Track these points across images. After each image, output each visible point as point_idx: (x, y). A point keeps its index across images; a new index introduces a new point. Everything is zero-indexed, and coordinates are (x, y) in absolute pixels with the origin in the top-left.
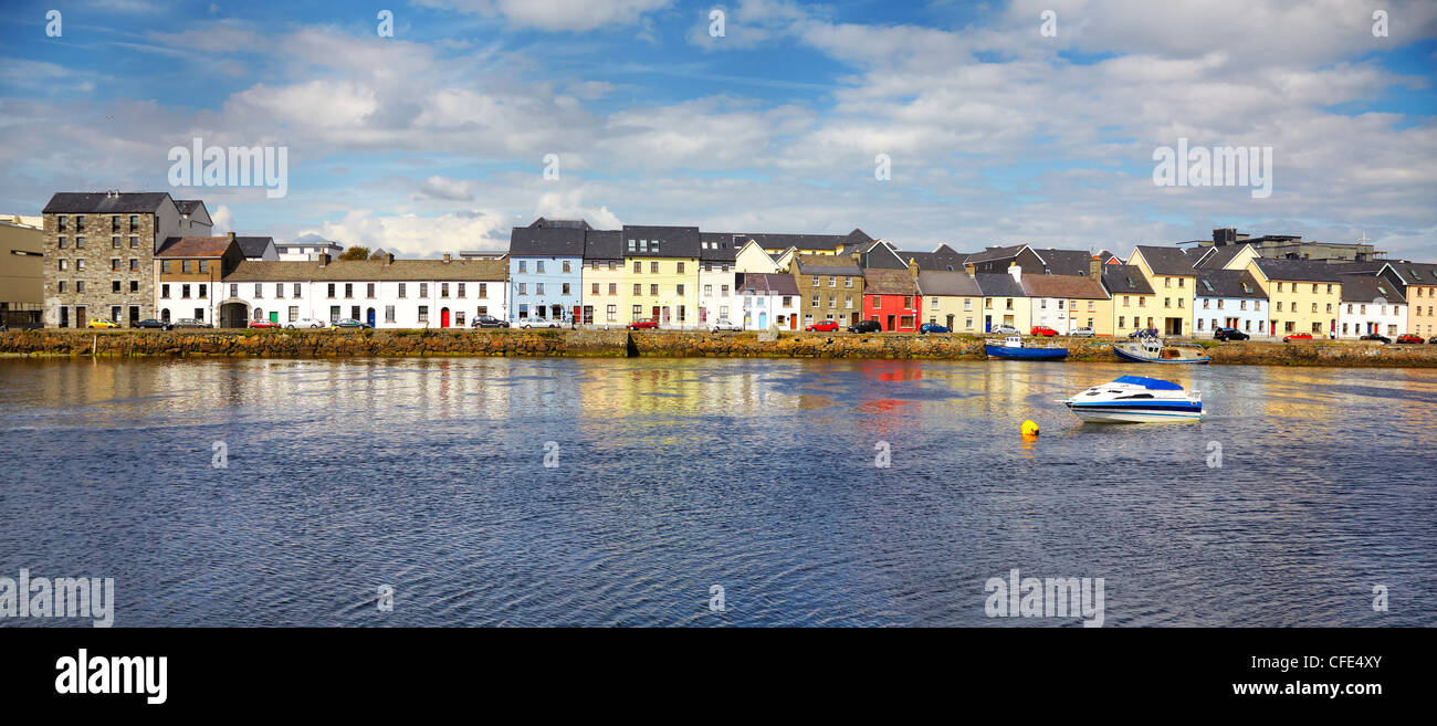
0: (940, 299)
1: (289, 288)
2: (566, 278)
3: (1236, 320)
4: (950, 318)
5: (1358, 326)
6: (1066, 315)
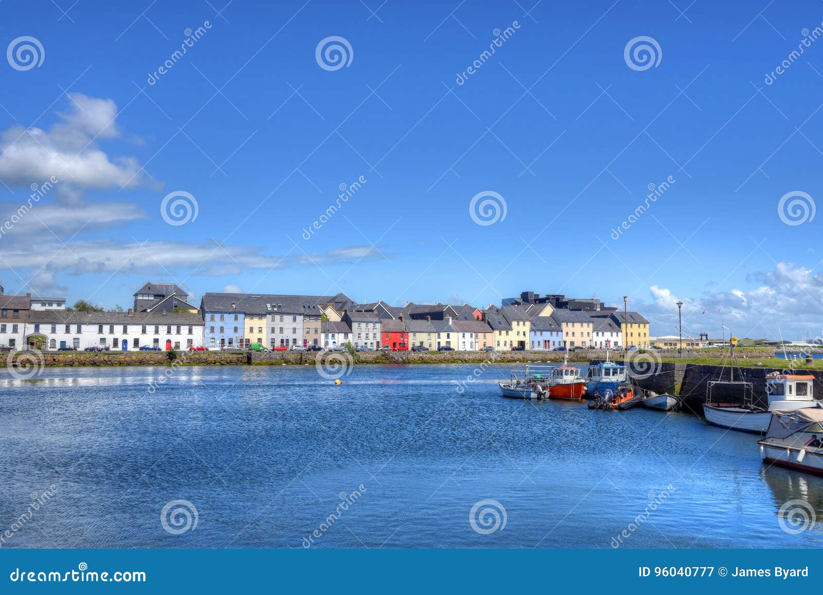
0: (417, 334)
1: (73, 328)
2: (236, 324)
3: (549, 341)
4: (422, 343)
5: (601, 342)
6: (474, 340)
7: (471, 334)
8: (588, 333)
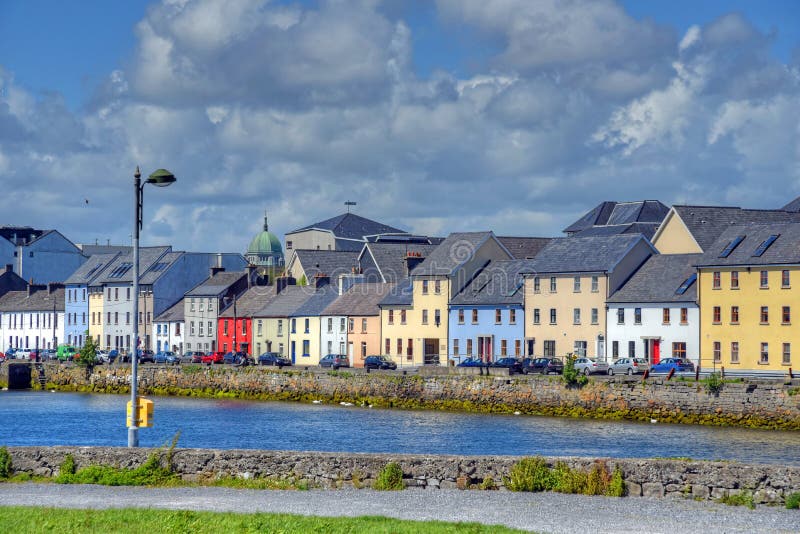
2: (84, 307)
3: (489, 341)
4: (269, 346)
5: (632, 345)
6: (345, 340)
7: (343, 320)
8: (595, 311)
